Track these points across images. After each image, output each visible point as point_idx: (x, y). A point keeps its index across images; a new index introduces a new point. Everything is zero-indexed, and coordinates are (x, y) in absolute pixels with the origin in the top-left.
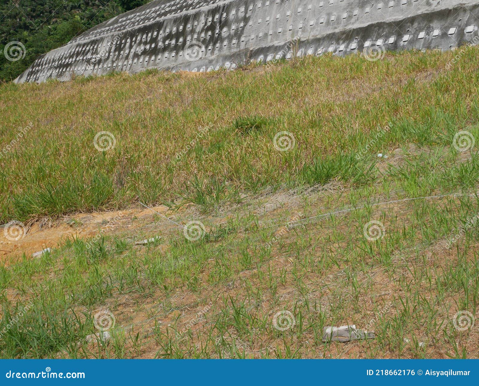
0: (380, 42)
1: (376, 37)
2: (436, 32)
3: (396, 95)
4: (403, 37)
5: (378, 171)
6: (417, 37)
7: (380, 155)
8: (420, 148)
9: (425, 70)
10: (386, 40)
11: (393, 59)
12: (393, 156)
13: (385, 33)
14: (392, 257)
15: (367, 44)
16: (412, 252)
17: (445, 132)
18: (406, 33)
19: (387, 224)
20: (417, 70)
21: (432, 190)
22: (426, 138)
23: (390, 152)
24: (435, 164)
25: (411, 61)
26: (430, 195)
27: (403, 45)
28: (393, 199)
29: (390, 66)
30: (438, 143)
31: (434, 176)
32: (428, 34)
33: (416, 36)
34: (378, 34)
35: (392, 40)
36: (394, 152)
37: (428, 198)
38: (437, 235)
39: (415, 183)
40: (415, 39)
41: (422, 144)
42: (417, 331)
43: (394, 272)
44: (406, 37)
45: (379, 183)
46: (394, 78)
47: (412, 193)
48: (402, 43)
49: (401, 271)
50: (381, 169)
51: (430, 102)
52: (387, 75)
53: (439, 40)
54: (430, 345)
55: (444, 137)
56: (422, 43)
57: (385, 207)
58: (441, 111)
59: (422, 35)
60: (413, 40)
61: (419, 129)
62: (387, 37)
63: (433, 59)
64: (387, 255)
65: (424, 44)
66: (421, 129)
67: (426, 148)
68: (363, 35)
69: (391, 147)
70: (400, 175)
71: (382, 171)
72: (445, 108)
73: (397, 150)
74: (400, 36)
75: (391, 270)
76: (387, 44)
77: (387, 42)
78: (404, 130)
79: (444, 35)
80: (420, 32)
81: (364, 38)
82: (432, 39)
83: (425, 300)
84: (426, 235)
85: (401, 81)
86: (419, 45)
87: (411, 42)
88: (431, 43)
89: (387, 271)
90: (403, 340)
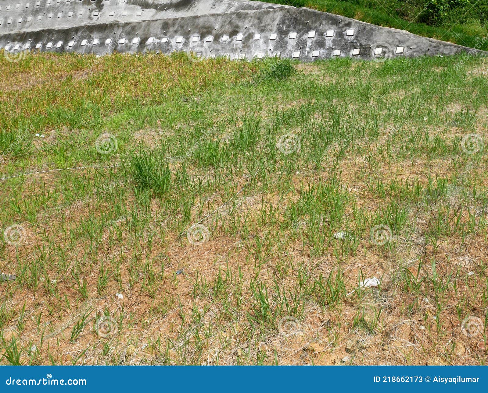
0: (49, 45)
1: (47, 41)
2: (96, 41)
3: (57, 88)
4: (69, 43)
5: (34, 148)
6: (81, 43)
7: (38, 135)
8: (71, 130)
9: (82, 69)
10: (54, 44)
11: (57, 59)
12: (49, 136)
13: (54, 38)
14: (38, 215)
15: (39, 45)
16: (54, 211)
17: (93, 119)
18: (72, 40)
19: (37, 189)
20: (76, 69)
21: (77, 163)
22: (76, 123)
23: (47, 133)
24: (82, 143)
25: (71, 61)
26: (75, 167)
27: (69, 49)
28: (45, 169)
29: (54, 64)
30: (86, 127)
31: (80, 151)
32: (89, 42)
33: (79, 43)
34: (48, 38)
35: (59, 44)
36: (50, 133)
37: (73, 169)
38: (75, 197)
39: (64, 157)
40: (79, 45)
41: (73, 128)
42: (51, 271)
43: (38, 226)
44: (71, 43)
45: (34, 157)
46: (56, 74)
47: (60, 164)
48: (68, 48)
49: (44, 225)
50: (37, 146)
51: (83, 94)
52: (51, 72)
53: (98, 47)
54: (61, 282)
55: (91, 122)
56: (84, 49)
57: (37, 176)
58: (91, 103)
59: (84, 42)
60: (77, 46)
61: (71, 115)
62: (55, 42)
63: (89, 61)
64: (32, 213)
65: (86, 50)
66: (73, 115)
67: (76, 130)
68: (35, 38)
69: (48, 128)
70: (52, 151)
71: (38, 148)
72: (94, 100)
73: (53, 131)
74: (66, 42)
75: (35, 225)
76: (56, 48)
77: (55, 46)
78: (59, 116)
79: (102, 44)
80: (82, 40)
81: (37, 41)
82: (92, 46)
83: (59, 247)
84: (67, 197)
85: (62, 78)
86: (82, 51)
87: (76, 47)
88: (91, 49)
89: (32, 226)
90: (39, 279)
